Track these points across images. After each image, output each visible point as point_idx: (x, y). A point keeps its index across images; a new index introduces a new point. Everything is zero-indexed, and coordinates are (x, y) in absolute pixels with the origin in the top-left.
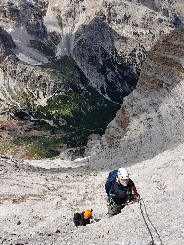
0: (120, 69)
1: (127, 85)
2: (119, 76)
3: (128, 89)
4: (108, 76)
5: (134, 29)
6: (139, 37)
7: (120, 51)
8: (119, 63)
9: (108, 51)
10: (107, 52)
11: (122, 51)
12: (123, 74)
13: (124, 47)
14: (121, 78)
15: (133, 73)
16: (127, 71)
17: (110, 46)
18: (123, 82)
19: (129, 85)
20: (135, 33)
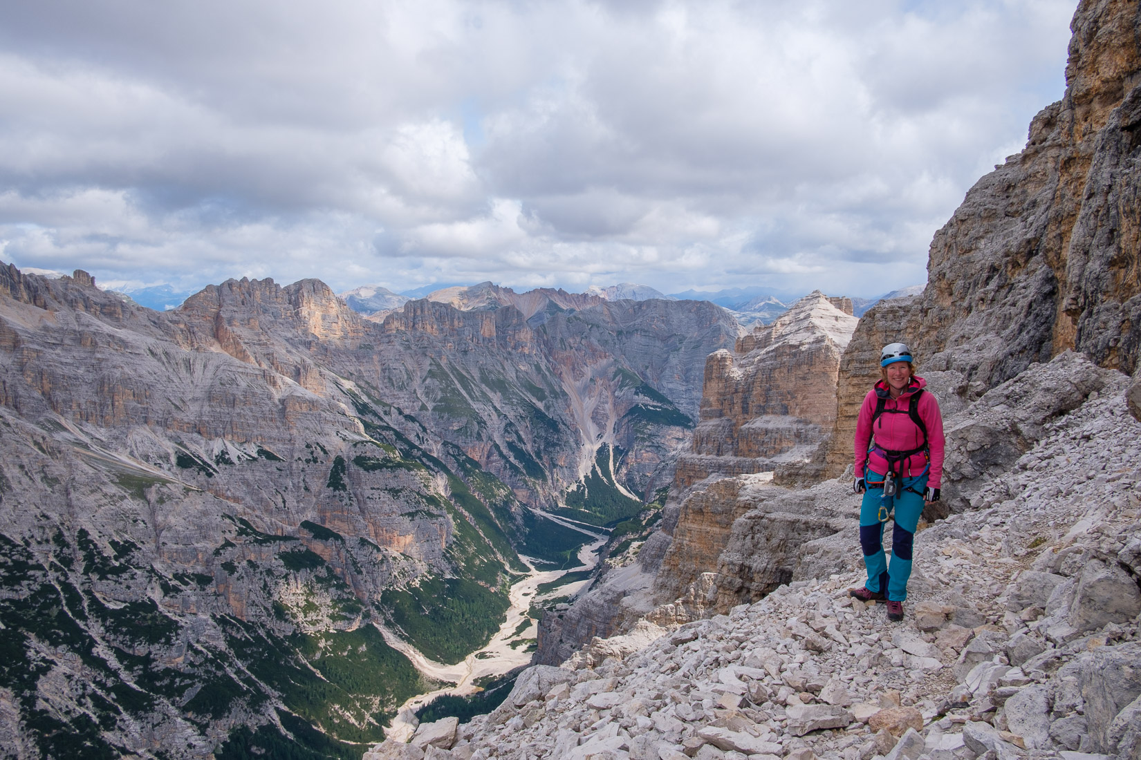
0: (125, 634)
1: (179, 720)
2: (124, 675)
3: (190, 746)
4: (44, 686)
5: (181, 444)
6: (210, 475)
7: (114, 544)
8: (112, 606)
9: (34, 548)
10: (30, 556)
11: (126, 542)
12: (147, 660)
13: (135, 521)
14: (135, 686)
15: (206, 648)
16: (168, 642)
17: (44, 521)
18: (153, 711)
19: (193, 722)
20: (185, 462)
